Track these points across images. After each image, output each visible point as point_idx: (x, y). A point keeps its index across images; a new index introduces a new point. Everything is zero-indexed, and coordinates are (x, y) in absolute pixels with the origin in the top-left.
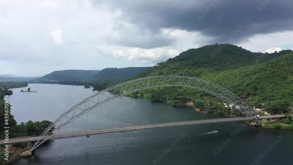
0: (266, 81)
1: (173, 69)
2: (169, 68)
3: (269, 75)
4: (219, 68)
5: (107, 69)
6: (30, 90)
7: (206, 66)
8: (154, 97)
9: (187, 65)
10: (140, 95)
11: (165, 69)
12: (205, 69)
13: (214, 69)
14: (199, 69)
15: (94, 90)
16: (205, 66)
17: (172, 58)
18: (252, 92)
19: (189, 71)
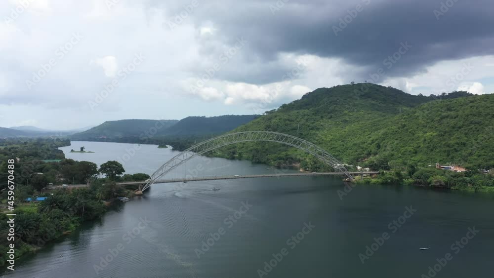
0: (393, 137)
1: (285, 120)
2: (279, 119)
3: (397, 130)
4: (348, 119)
5: (190, 117)
6: (84, 150)
7: (331, 116)
8: (255, 157)
9: (305, 115)
10: (237, 156)
11: (274, 120)
12: (329, 120)
13: (342, 121)
14: (321, 121)
15: (173, 150)
16: (329, 116)
17: (287, 104)
18: (373, 150)
19: (308, 123)
